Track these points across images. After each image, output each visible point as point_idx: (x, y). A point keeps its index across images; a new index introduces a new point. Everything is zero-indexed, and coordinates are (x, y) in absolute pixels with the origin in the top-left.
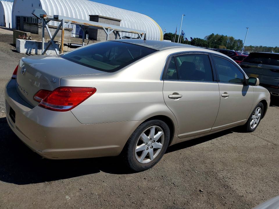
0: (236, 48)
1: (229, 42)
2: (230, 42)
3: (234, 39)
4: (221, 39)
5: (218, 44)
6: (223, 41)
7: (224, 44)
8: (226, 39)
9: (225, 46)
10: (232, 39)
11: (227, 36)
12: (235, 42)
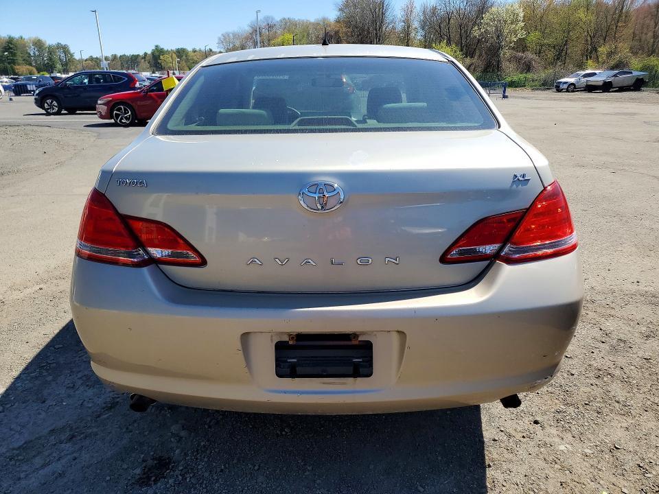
0: (59, 66)
1: (34, 53)
2: (37, 53)
3: (44, 44)
4: (11, 48)
5: (9, 63)
6: (19, 53)
7: (24, 60)
8: (24, 46)
9: (30, 64)
10: (39, 44)
11: (21, 38)
12: (51, 50)
